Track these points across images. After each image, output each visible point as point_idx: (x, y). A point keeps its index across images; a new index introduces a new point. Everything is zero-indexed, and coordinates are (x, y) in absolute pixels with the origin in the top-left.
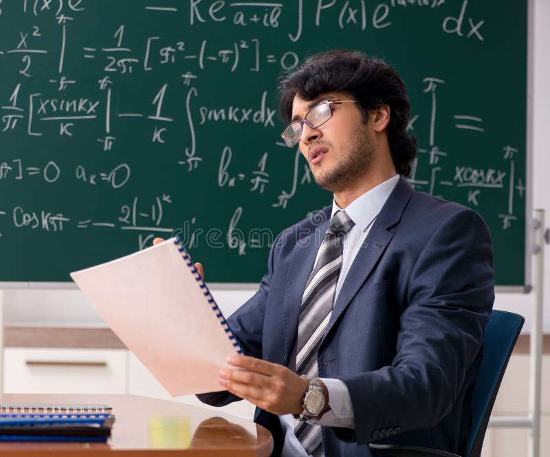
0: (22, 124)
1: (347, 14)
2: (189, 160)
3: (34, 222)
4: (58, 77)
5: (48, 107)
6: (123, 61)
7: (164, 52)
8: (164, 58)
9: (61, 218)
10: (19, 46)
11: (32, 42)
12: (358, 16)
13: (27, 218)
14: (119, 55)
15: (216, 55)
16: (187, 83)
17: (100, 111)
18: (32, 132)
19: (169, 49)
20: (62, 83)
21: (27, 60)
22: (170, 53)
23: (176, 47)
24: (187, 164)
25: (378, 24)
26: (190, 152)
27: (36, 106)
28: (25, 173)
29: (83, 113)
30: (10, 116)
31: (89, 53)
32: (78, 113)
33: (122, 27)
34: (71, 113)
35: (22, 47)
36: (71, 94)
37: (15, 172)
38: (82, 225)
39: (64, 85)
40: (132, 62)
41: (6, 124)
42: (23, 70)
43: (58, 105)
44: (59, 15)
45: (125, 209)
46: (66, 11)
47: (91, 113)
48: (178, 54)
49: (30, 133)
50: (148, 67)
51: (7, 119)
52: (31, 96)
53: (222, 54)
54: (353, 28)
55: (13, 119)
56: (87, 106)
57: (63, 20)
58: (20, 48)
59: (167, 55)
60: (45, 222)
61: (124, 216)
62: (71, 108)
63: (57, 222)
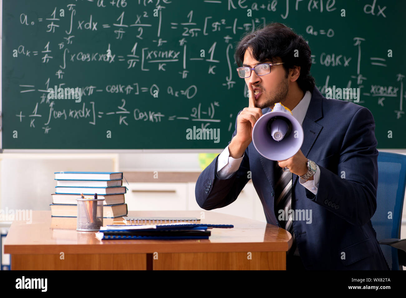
0: (138, 64)
1: (312, 4)
2: (229, 83)
3: (145, 117)
4: (157, 39)
5: (152, 55)
6: (192, 30)
7: (215, 25)
8: (214, 28)
9: (159, 115)
10: (136, 22)
11: (143, 21)
12: (319, 5)
13: (141, 115)
14: (190, 27)
15: (242, 26)
16: (227, 41)
17: (180, 57)
18: (144, 68)
19: (217, 23)
20: (160, 42)
21: (140, 31)
22: (218, 25)
23: (220, 22)
24: (227, 86)
25: (329, 9)
26: (229, 78)
27: (146, 55)
28: (140, 91)
29: (171, 58)
30: (132, 60)
31: (174, 26)
32: (168, 59)
33: (192, 12)
34: (165, 58)
35: (138, 23)
36: (165, 48)
37: (135, 90)
38: (171, 118)
39: (161, 43)
40: (197, 31)
41: (129, 65)
42: (138, 35)
43: (157, 54)
44: (158, 6)
45: (194, 110)
46: (162, 3)
47: (176, 58)
48: (222, 26)
49: (142, 69)
50: (206, 33)
51: (130, 62)
52: (143, 50)
53: (246, 26)
54: (316, 11)
55: (133, 62)
56: (173, 54)
57: (160, 8)
59: (216, 26)
60: (151, 117)
61: (193, 113)
62: (165, 56)
63: (158, 117)
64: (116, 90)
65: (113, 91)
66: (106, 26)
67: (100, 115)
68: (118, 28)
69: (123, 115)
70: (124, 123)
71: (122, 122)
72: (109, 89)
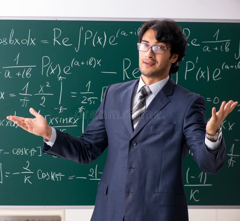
1: (200, 74)
3: (47, 177)
4: (59, 106)
5: (54, 121)
6: (90, 98)
9: (60, 175)
11: (46, 90)
12: (206, 75)
13: (44, 175)
14: (88, 96)
17: (80, 122)
20: (61, 109)
21: (44, 98)
25: (215, 78)
27: (48, 121)
29: (71, 124)
31: (74, 95)
32: (69, 124)
33: (90, 82)
34: (65, 124)
35: (41, 92)
36: (65, 115)
37: (38, 153)
38: (71, 178)
40: (95, 99)
42: (42, 104)
43: (59, 120)
44: (59, 77)
45: (92, 170)
46: (63, 74)
47: (75, 124)
52: (46, 116)
54: (203, 81)
56: (73, 121)
57: (61, 79)
58: (40, 93)
60: (53, 177)
61: (91, 174)
62: (65, 122)
63: (58, 177)
64: (21, 153)
65: (18, 153)
66: (12, 95)
67: (7, 175)
68: (23, 97)
69: (28, 175)
71: (27, 180)
72: (15, 151)
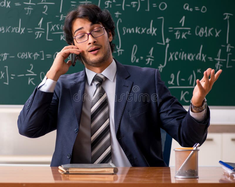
0: (44, 35)
2: (118, 51)
4: (60, 15)
5: (55, 28)
7: (107, 3)
8: (106, 6)
10: (42, 1)
15: (130, 4)
16: (117, 16)
18: (48, 39)
19: (109, 2)
20: (61, 17)
21: (46, 8)
22: (109, 3)
24: (117, 53)
26: (119, 47)
27: (50, 28)
28: (45, 57)
30: (39, 32)
31: (73, 4)
37: (41, 57)
39: (62, 18)
41: (37, 35)
42: (44, 11)
43: (59, 27)
48: (113, 4)
49: (47, 39)
51: (37, 33)
52: (48, 23)
53: (133, 4)
55: (40, 33)
58: (43, 2)
59: (108, 4)
64: (26, 57)
65: (23, 57)
66: (17, 4)
67: (13, 77)
68: (27, 6)
69: (31, 77)
70: (32, 83)
71: (31, 82)
72: (20, 55)
